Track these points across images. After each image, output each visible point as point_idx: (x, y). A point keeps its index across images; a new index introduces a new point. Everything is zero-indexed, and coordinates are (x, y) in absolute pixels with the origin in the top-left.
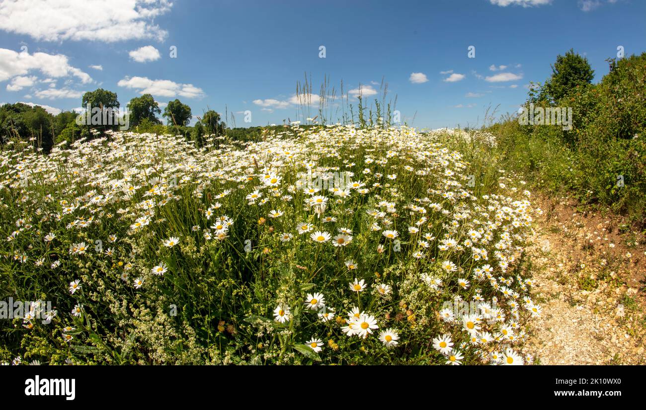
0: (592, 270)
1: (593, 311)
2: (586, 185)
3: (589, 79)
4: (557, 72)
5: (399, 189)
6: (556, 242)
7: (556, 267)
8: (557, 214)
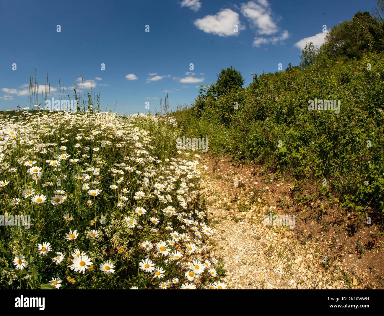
0: (245, 199)
1: (250, 223)
2: (237, 148)
3: (241, 85)
4: (220, 79)
5: (102, 158)
6: (220, 185)
7: (222, 200)
8: (219, 167)
